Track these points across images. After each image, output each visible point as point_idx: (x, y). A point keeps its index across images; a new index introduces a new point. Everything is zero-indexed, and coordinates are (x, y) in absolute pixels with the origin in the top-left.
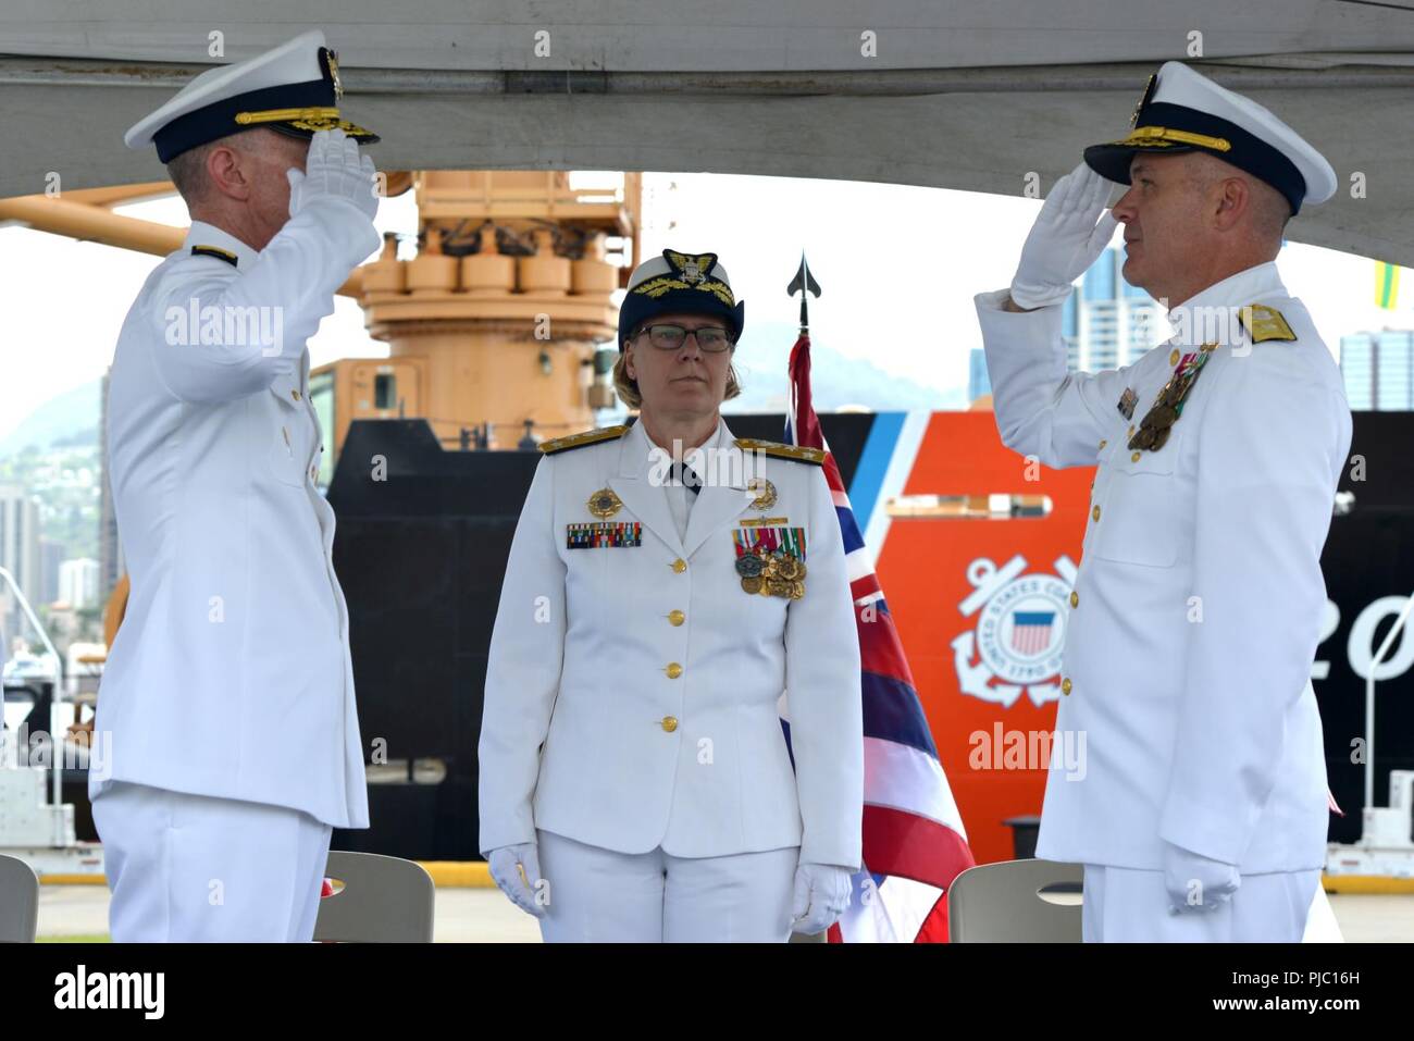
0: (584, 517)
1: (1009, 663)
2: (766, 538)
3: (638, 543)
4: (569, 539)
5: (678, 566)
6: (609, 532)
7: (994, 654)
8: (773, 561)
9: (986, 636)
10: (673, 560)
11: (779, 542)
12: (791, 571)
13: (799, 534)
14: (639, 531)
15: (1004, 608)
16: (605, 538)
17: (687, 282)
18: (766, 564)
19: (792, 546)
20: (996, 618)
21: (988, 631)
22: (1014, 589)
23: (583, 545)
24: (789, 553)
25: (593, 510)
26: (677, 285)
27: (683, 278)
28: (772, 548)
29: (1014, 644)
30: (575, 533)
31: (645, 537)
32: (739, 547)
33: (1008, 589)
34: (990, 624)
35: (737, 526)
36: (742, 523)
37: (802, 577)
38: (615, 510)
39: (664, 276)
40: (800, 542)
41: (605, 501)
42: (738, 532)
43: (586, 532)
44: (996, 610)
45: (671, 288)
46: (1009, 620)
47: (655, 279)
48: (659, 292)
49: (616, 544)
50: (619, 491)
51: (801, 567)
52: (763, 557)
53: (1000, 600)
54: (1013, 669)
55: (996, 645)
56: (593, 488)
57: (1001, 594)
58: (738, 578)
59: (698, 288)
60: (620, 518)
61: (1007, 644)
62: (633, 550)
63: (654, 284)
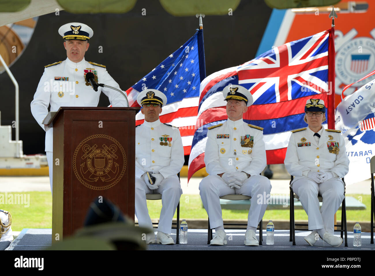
0: (300, 142)
1: (349, 78)
2: (332, 144)
3: (310, 145)
4: (298, 145)
5: (318, 148)
6: (305, 144)
7: (342, 74)
8: (334, 148)
9: (338, 65)
10: (317, 148)
11: (335, 145)
12: (337, 150)
13: (338, 143)
14: (310, 143)
15: (346, 53)
16: (304, 145)
17: (314, 105)
18: (333, 148)
19: (337, 145)
20: (343, 57)
21: (339, 63)
22: (352, 45)
23: (301, 146)
24: (336, 146)
25: (302, 141)
26: (312, 106)
27: (313, 104)
28: (334, 146)
29: (351, 69)
30: (299, 144)
31: (311, 144)
32: (328, 145)
33: (349, 44)
34: (340, 60)
35: (327, 142)
36: (328, 142)
37: (339, 151)
38: (306, 141)
39: (310, 104)
40: (338, 145)
41: (304, 139)
42: (328, 143)
43: (301, 144)
44: (343, 54)
45: (311, 106)
46: (349, 58)
47: (309, 104)
48: (309, 107)
49: (306, 146)
50: (306, 138)
51: (339, 149)
52: (332, 147)
53: (345, 49)
54: (351, 80)
55: (343, 70)
56: (302, 137)
57: (346, 47)
58: (329, 150)
59: (315, 106)
60: (307, 142)
61: (348, 69)
62: (309, 146)
63: (309, 105)
